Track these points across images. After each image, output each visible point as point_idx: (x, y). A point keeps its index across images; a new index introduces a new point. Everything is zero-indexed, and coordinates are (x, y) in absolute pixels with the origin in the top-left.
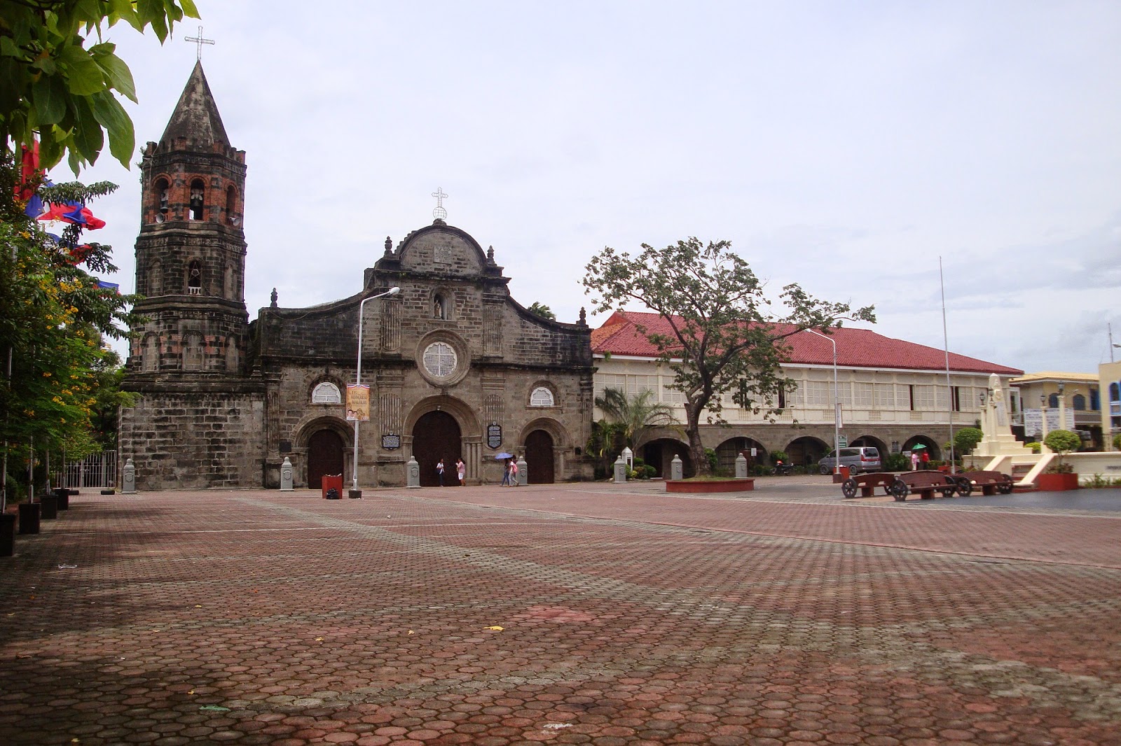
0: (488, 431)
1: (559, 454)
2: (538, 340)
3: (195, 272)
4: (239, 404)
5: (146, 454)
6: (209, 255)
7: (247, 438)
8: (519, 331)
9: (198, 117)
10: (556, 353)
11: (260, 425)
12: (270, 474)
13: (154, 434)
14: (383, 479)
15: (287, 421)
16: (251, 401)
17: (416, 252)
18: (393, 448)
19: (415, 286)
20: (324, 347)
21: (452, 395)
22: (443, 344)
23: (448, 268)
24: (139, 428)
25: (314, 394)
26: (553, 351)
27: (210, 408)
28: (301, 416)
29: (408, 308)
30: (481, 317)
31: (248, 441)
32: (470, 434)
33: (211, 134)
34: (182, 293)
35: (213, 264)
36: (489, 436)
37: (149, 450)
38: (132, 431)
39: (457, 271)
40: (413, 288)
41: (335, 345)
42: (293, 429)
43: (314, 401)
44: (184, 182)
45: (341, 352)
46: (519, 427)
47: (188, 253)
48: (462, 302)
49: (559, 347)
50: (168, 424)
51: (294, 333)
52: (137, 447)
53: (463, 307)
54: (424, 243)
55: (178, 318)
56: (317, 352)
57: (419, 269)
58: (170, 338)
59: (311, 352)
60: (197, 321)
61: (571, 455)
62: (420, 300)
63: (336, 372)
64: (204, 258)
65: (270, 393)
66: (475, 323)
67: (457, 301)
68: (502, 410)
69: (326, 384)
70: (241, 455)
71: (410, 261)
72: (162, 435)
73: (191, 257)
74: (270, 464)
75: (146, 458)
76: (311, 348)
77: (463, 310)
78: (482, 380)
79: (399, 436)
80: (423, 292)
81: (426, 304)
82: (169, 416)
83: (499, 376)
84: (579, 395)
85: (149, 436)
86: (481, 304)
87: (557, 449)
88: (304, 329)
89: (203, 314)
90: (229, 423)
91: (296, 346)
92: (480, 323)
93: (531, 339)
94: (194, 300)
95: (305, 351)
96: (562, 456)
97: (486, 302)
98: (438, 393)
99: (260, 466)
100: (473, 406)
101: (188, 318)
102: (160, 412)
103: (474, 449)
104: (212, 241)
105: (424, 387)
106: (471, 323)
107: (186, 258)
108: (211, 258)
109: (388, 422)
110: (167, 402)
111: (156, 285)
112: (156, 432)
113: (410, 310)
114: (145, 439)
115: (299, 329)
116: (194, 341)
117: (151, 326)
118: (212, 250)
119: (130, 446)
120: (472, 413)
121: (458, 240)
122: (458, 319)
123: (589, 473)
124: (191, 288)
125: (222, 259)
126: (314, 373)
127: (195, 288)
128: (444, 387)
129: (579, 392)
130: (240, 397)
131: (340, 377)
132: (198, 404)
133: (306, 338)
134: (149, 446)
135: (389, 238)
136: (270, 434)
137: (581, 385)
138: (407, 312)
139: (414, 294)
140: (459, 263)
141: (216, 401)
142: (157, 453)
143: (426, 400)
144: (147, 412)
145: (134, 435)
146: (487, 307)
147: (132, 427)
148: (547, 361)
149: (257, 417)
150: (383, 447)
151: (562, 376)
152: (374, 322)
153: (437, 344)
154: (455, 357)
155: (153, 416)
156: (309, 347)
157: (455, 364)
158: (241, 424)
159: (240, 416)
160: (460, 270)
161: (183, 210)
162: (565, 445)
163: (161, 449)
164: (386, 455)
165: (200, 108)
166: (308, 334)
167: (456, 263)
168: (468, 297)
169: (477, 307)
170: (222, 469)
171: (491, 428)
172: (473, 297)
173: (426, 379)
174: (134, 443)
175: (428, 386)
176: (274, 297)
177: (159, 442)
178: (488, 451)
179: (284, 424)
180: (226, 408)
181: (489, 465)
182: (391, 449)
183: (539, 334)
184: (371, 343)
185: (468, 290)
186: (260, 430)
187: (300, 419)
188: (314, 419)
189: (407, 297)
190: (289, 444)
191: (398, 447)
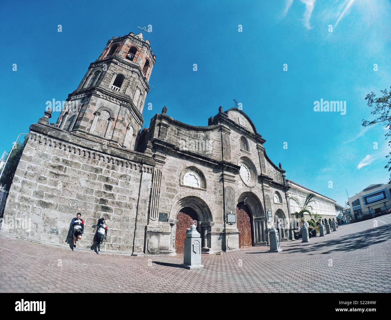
4: (131, 172)
5: (32, 198)
11: (147, 194)
13: (45, 179)
14: (229, 246)
16: (141, 171)
24: (33, 169)
25: (185, 179)
27: (104, 169)
28: (177, 193)
34: (107, 86)
37: (36, 193)
38: (26, 170)
42: (170, 203)
43: (185, 184)
50: (62, 173)
51: (175, 134)
52: (26, 187)
54: (235, 115)
55: (99, 97)
65: (156, 169)
69: (192, 173)
72: (53, 183)
73: (119, 72)
74: (151, 231)
79: (235, 215)
82: (65, 166)
85: (41, 180)
89: (117, 101)
90: (119, 186)
91: (176, 143)
94: (114, 92)
99: (142, 232)
101: (105, 99)
102: (57, 160)
109: (229, 205)
110: (67, 152)
112: (48, 178)
114: (35, 182)
115: (178, 132)
116: (105, 115)
119: (20, 185)
124: (114, 86)
127: (116, 87)
130: (132, 166)
131: (202, 169)
132: (95, 162)
133: (182, 139)
134: (37, 189)
136: (153, 203)
138: (232, 142)
141: (111, 164)
142: (44, 200)
143: (243, 193)
144: (45, 156)
145: (27, 174)
147: (27, 166)
150: (228, 222)
152: (218, 143)
155: (50, 162)
158: (130, 189)
159: (130, 182)
163: (49, 196)
164: (229, 228)
174: (26, 183)
177: (47, 189)
180: (119, 172)
182: (231, 224)
184: (217, 154)
186: (145, 199)
187: (175, 196)
188: (185, 196)
189: (232, 135)
190: (166, 215)
191: (235, 223)
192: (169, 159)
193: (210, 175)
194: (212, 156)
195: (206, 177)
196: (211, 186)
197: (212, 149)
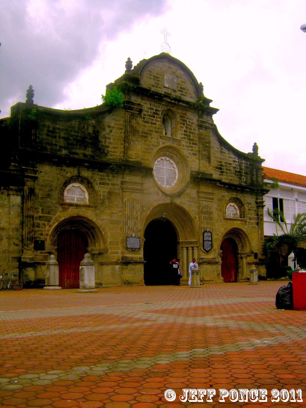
0: (204, 236)
1: (242, 258)
2: (230, 164)
7: (4, 234)
8: (218, 155)
10: (241, 175)
11: (17, 221)
12: (26, 273)
14: (127, 279)
15: (40, 217)
17: (151, 75)
18: (135, 249)
19: (150, 105)
20: (76, 149)
21: (178, 203)
22: (168, 159)
23: (174, 94)
25: (66, 193)
26: (239, 173)
28: (54, 214)
29: (145, 122)
30: (197, 139)
31: (5, 237)
32: (186, 239)
36: (204, 241)
40: (149, 106)
41: (85, 148)
42: (47, 227)
43: (66, 201)
45: (90, 156)
46: (220, 234)
48: (184, 124)
49: (243, 172)
51: (48, 131)
53: (184, 129)
54: (156, 70)
56: (70, 152)
59: (64, 152)
61: (251, 259)
62: (154, 117)
63: (86, 173)
65: (26, 188)
66: (194, 144)
67: (181, 123)
68: (211, 219)
69: (76, 185)
71: (146, 82)
74: (26, 263)
76: (65, 148)
77: (185, 131)
78: (198, 192)
79: (139, 238)
80: (156, 110)
81: (158, 121)
83: (210, 190)
84: (255, 211)
86: (197, 128)
87: (241, 254)
91: (51, 144)
92: (196, 144)
93: (226, 163)
95: (60, 151)
96: (244, 260)
97: (200, 127)
98: (168, 201)
99: (17, 264)
100: (193, 214)
103: (190, 251)
105: (158, 194)
106: (190, 143)
109: (131, 224)
113: (147, 125)
115: (54, 129)
120: (190, 220)
121: (180, 72)
122: (182, 138)
123: (264, 274)
126: (67, 173)
128: (172, 196)
129: (255, 209)
131: (89, 178)
133: (60, 138)
135: (129, 58)
136: (26, 230)
137: (257, 203)
138: (145, 126)
139: (150, 111)
140: (182, 91)
143: (159, 206)
146: (201, 131)
148: (236, 181)
149: (15, 211)
150: (127, 248)
151: (245, 195)
152: (119, 131)
153: (163, 158)
154: (177, 171)
156: (61, 147)
157: (177, 177)
160: (182, 97)
162: (247, 250)
164: (129, 255)
166: (62, 135)
167: (180, 91)
168: (188, 120)
169: (195, 130)
171: (205, 234)
172: (191, 121)
173: (159, 188)
176: (30, 94)
178: (203, 254)
179: (39, 221)
181: (205, 266)
182: (133, 250)
183: (231, 159)
184: (116, 150)
185: (188, 114)
186: (17, 226)
187: (53, 218)
188: (66, 217)
189: (145, 113)
190: (43, 242)
191: (139, 249)
192: (42, 171)
193: (103, 184)
194: (106, 154)
195: (97, 187)
196: (103, 200)
197: (107, 144)
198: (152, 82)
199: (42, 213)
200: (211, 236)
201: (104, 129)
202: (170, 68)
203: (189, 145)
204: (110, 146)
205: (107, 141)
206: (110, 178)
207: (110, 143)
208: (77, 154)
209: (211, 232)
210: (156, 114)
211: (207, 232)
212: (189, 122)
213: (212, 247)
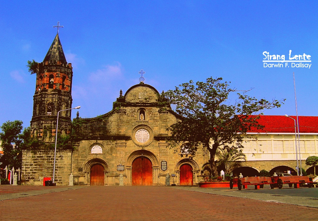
3: (49, 107)
4: (63, 154)
5: (30, 172)
6: (54, 101)
7: (66, 166)
9: (54, 53)
11: (70, 162)
13: (33, 164)
14: (117, 183)
15: (81, 160)
16: (67, 153)
17: (131, 95)
19: (131, 108)
20: (96, 132)
21: (146, 149)
22: (143, 130)
23: (145, 100)
24: (28, 162)
25: (92, 150)
27: (52, 155)
28: (87, 158)
30: (159, 119)
31: (66, 168)
32: (155, 165)
33: (58, 59)
34: (45, 115)
35: (56, 104)
36: (161, 166)
37: (31, 170)
39: (149, 101)
41: (100, 131)
42: (84, 163)
43: (92, 153)
44: (46, 76)
45: (102, 134)
46: (176, 162)
47: (47, 100)
48: (151, 113)
50: (37, 161)
51: (84, 127)
52: (27, 169)
54: (135, 91)
55: (43, 123)
56: (93, 134)
57: (132, 102)
58: (40, 130)
60: (49, 124)
61: (199, 174)
62: (133, 113)
63: (99, 142)
64: (53, 102)
65: (74, 150)
66: (156, 121)
67: (148, 113)
68: (167, 155)
69: (97, 146)
70: (63, 172)
71: (129, 99)
72: (36, 165)
73: (48, 102)
74: (74, 176)
75: (30, 173)
76: (91, 133)
77: (151, 116)
78: (159, 144)
79: (124, 166)
80: (134, 110)
81: (136, 115)
82: (38, 158)
83: (166, 142)
85: (31, 165)
87: (194, 171)
88: (89, 126)
89: (52, 122)
90: (59, 161)
91: (85, 132)
92: (158, 121)
94: (49, 117)
95: (89, 134)
96: (196, 174)
98: (141, 149)
100: (155, 154)
101: (46, 123)
102: (35, 157)
103: (157, 170)
104: (55, 96)
106: (154, 121)
107: (46, 102)
108: (55, 102)
109: (119, 160)
110: (37, 153)
111: (37, 112)
113: (129, 117)
114: (29, 166)
115: (86, 126)
116: (48, 131)
117: (35, 126)
118: (55, 99)
119: (24, 169)
120: (155, 156)
121: (149, 89)
122: (148, 120)
124: (48, 113)
125: (59, 102)
126: (92, 142)
127: (49, 113)
128: (143, 147)
130: (63, 151)
131: (102, 143)
132: (49, 154)
133: (89, 129)
134: (31, 169)
135: (121, 90)
136: (75, 164)
137: (203, 145)
138: (128, 118)
139: (131, 111)
140: (150, 98)
142: (34, 171)
143: (135, 151)
144: (30, 157)
145: (26, 165)
146: (161, 114)
147: (25, 162)
149: (69, 158)
150: (118, 170)
152: (115, 122)
153: (141, 130)
154: (149, 135)
155: (33, 158)
156: (89, 133)
157: (149, 137)
158: (63, 161)
159: (63, 158)
160: (150, 101)
161: (46, 86)
162: (197, 169)
163: (35, 170)
164: (119, 173)
165: (55, 50)
166: (90, 128)
167: (148, 98)
169: (157, 115)
170: (56, 178)
171: (162, 163)
172: (155, 111)
173: (135, 144)
174: (26, 168)
175: (136, 146)
176: (78, 115)
177: (34, 168)
178: (162, 172)
180: (58, 155)
181: (162, 177)
182: (121, 171)
184: (114, 130)
185: (153, 108)
187: (86, 160)
188: (92, 159)
189: (128, 112)
190: (82, 169)
191: (124, 170)
192: (81, 143)
193: (108, 145)
194: (110, 133)
195: (105, 146)
196: (108, 151)
197: (110, 128)
198: (132, 98)
199: (82, 158)
200: (167, 163)
201: (108, 123)
202: (143, 89)
203: (153, 122)
204: (111, 129)
205: (110, 127)
206: (111, 142)
207: (111, 128)
208: (97, 134)
209: (166, 162)
210: (135, 111)
211: (163, 161)
212: (154, 111)
213: (167, 169)
